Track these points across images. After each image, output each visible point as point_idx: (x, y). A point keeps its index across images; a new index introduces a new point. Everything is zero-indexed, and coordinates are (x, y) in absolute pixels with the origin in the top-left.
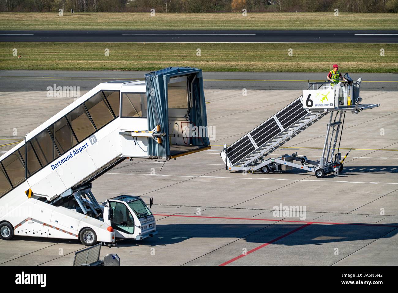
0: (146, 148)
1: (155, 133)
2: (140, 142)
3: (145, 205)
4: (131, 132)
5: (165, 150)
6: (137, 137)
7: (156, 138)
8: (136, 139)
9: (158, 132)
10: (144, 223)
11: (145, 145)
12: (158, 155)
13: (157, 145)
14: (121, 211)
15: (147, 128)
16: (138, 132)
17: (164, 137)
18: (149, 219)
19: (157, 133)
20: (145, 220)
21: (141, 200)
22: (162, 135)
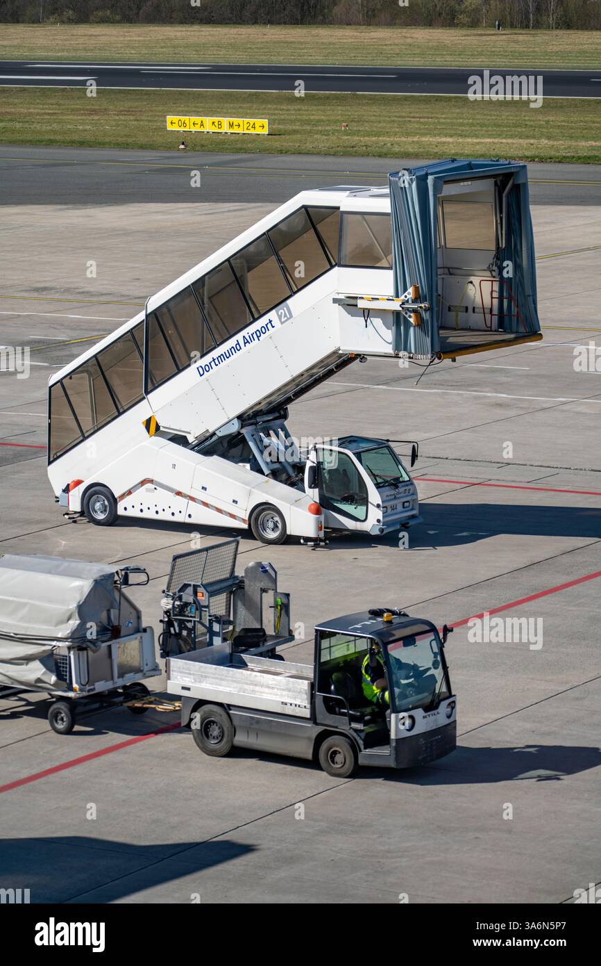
0: (389, 335)
1: (407, 301)
2: (378, 322)
3: (396, 460)
4: (356, 298)
5: (429, 340)
6: (369, 310)
7: (409, 314)
8: (367, 313)
9: (414, 301)
10: (389, 498)
11: (388, 329)
12: (413, 351)
13: (412, 330)
14: (345, 470)
15: (391, 292)
16: (372, 299)
17: (426, 310)
18: (401, 490)
19: (413, 302)
20: (393, 492)
21: (389, 448)
22: (421, 307)
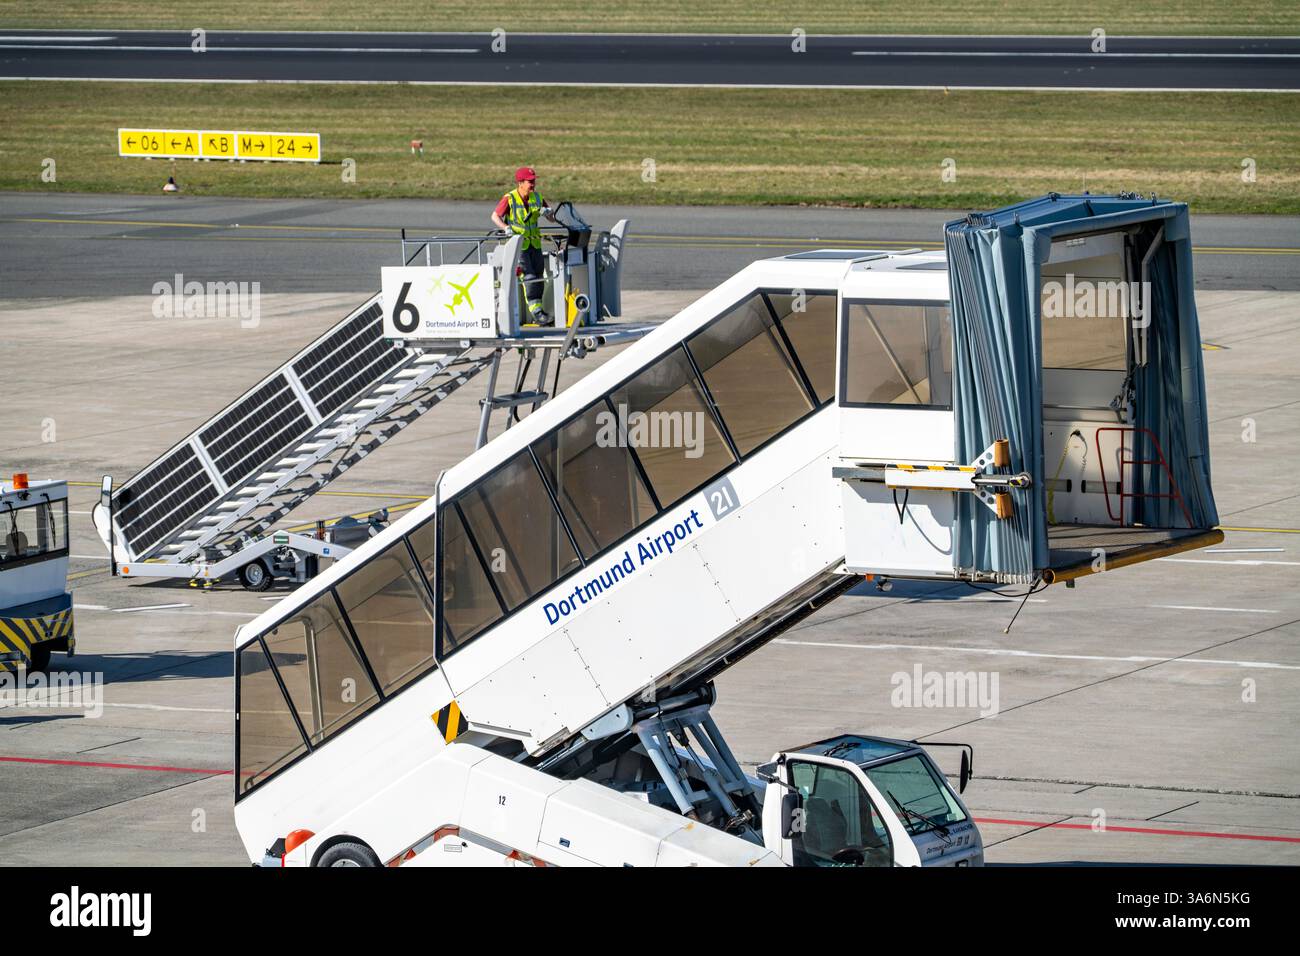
0: (944, 536)
1: (984, 471)
2: (921, 511)
3: (937, 778)
4: (882, 466)
5: (1027, 546)
6: (907, 489)
7: (988, 495)
8: (903, 497)
9: (998, 471)
10: (932, 854)
11: (942, 524)
12: (995, 567)
13: (993, 526)
14: (836, 803)
15: (950, 454)
16: (915, 467)
17: (1023, 488)
18: (954, 838)
19: (995, 473)
20: (939, 843)
21: (922, 756)
22: (1015, 482)
